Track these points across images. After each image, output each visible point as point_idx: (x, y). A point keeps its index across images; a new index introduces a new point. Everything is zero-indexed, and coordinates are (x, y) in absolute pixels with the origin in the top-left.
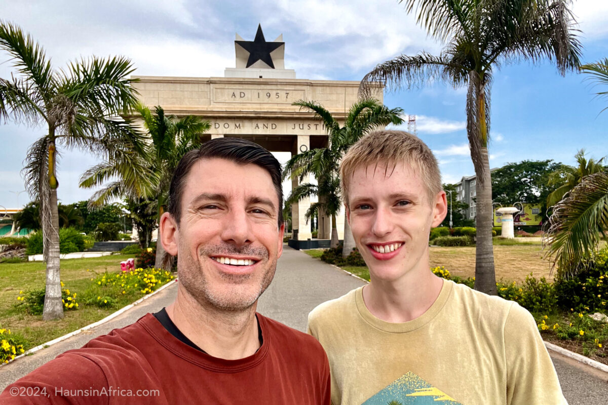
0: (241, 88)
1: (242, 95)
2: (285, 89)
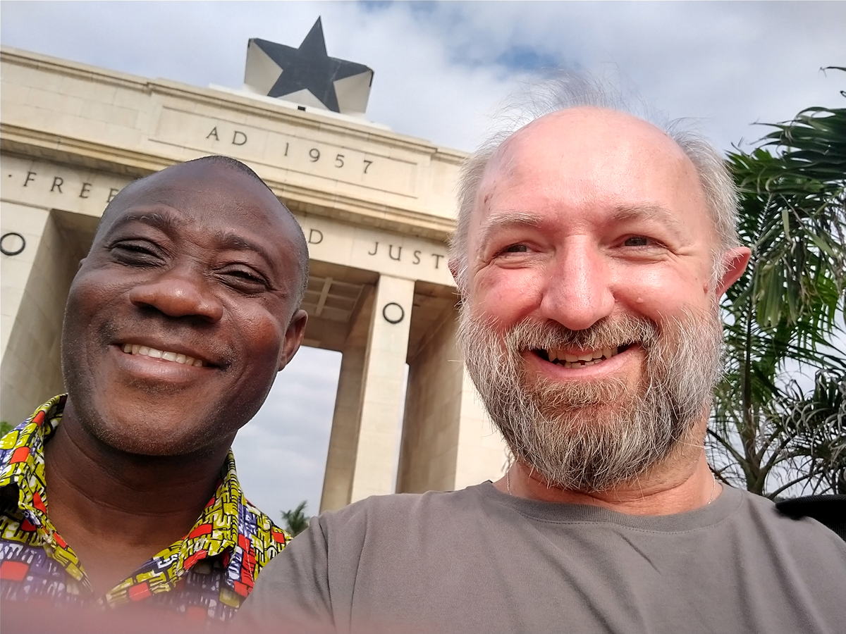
0: (242, 121)
1: (240, 139)
2: (365, 149)
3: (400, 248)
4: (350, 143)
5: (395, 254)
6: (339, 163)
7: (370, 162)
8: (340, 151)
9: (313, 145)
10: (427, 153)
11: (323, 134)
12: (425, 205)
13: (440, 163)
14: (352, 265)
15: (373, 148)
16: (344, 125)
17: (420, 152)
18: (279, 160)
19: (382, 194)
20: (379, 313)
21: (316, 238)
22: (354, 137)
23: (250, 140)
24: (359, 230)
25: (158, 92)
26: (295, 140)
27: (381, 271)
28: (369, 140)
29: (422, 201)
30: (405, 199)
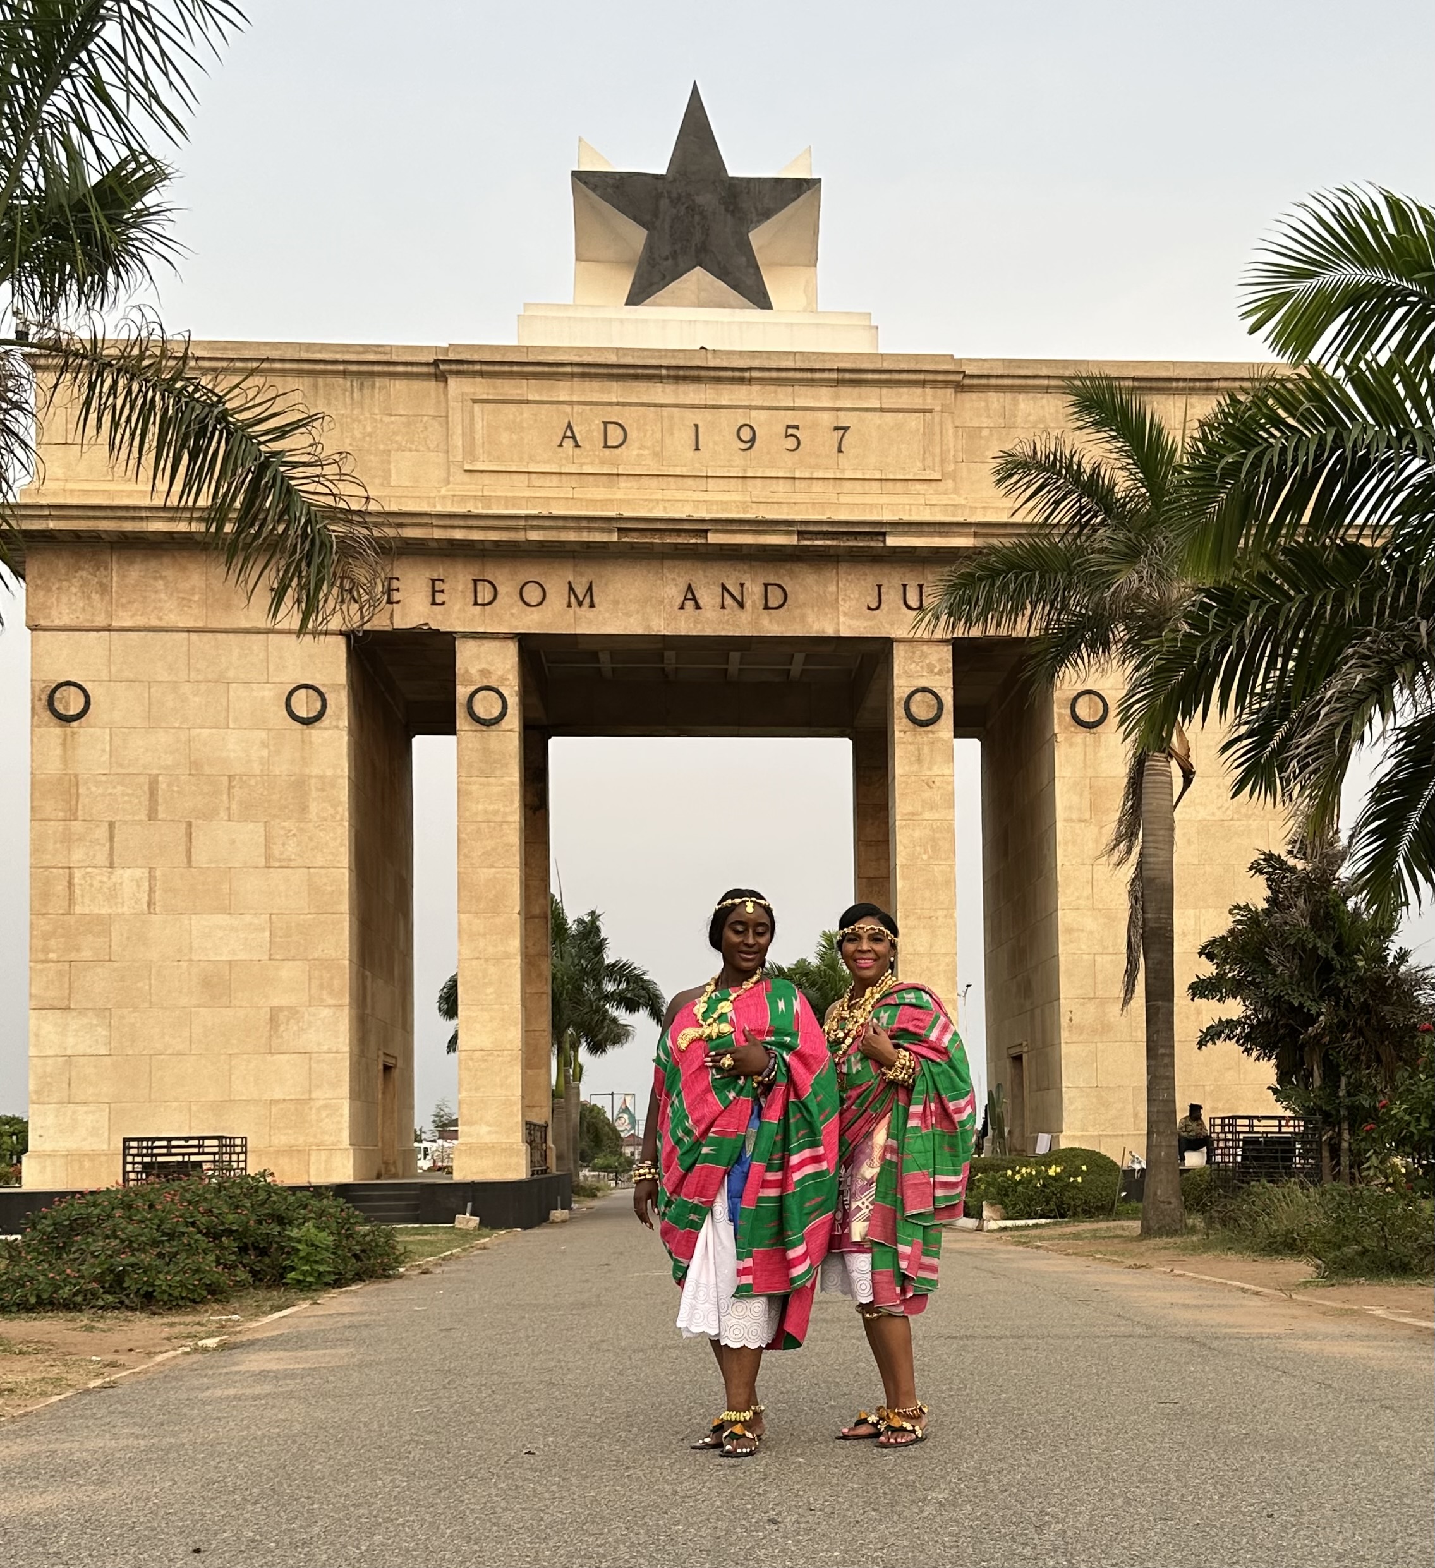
0: (606, 397)
1: (615, 435)
2: (835, 401)
3: (920, 587)
4: (805, 397)
5: (913, 602)
6: (791, 443)
7: (846, 429)
8: (790, 418)
9: (740, 418)
10: (946, 384)
11: (755, 388)
12: (956, 491)
13: (974, 396)
14: (842, 635)
15: (848, 397)
16: (790, 364)
17: (934, 384)
18: (684, 460)
19: (876, 486)
20: (899, 711)
21: (775, 598)
22: (812, 382)
23: (632, 434)
24: (843, 568)
25: (458, 373)
26: (708, 415)
27: (893, 636)
28: (839, 382)
29: (949, 484)
30: (918, 486)
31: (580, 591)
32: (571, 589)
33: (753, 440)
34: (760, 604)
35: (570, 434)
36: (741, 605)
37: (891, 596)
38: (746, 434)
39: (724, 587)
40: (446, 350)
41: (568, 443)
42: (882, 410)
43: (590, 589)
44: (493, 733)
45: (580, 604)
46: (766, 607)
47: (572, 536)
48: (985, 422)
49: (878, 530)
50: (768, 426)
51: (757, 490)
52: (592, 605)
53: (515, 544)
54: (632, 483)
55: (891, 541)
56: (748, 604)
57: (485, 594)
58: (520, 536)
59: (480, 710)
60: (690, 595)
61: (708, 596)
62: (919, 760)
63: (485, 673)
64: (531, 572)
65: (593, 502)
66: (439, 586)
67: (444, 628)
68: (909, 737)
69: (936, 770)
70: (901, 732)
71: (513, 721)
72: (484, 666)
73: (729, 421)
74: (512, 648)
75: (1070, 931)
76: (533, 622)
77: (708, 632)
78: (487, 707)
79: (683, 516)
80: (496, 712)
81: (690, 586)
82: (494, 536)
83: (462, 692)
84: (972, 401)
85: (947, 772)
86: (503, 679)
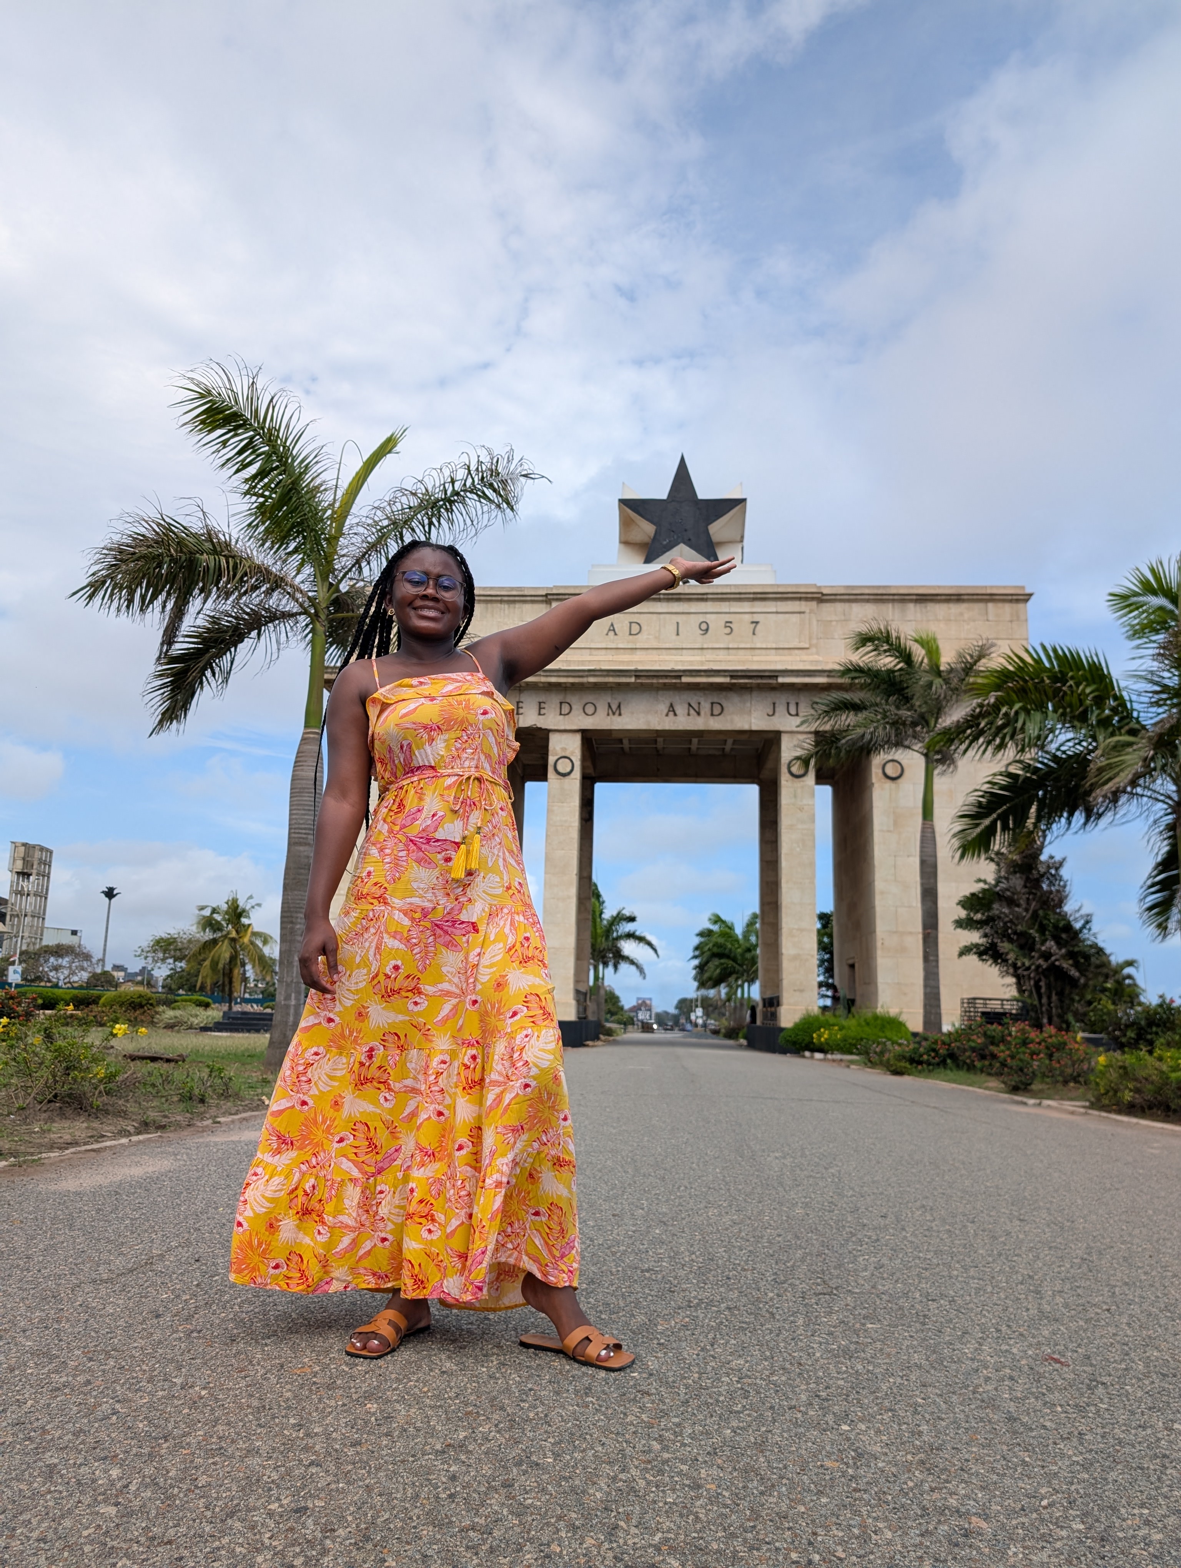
3: (797, 704)
4: (736, 607)
5: (793, 712)
6: (728, 630)
7: (757, 623)
8: (728, 618)
9: (701, 618)
10: (813, 599)
11: (709, 604)
12: (818, 653)
13: (828, 605)
14: (754, 728)
15: (759, 606)
16: (728, 591)
17: (806, 599)
18: (672, 641)
19: (773, 651)
20: (784, 770)
21: (717, 709)
22: (740, 600)
23: (644, 628)
24: (755, 694)
25: (557, 600)
26: (684, 616)
27: (781, 729)
28: (754, 599)
29: (814, 650)
30: (796, 651)
31: (614, 707)
32: (610, 706)
33: (707, 630)
34: (709, 713)
35: (612, 629)
36: (699, 714)
37: (781, 709)
38: (704, 626)
39: (690, 705)
40: (551, 589)
41: (612, 633)
42: (777, 613)
43: (619, 706)
44: (566, 780)
45: (614, 714)
46: (712, 715)
47: (611, 680)
48: (834, 618)
49: (774, 674)
50: (716, 623)
51: (709, 655)
52: (620, 714)
53: (582, 684)
54: (644, 652)
55: (781, 680)
56: (702, 713)
57: (565, 709)
58: (584, 680)
59: (560, 768)
60: (672, 709)
61: (681, 710)
62: (795, 796)
63: (564, 749)
64: (590, 698)
65: (622, 662)
66: (543, 705)
67: (544, 727)
68: (789, 784)
69: (805, 802)
70: (785, 781)
71: (577, 774)
72: (563, 746)
73: (696, 620)
74: (578, 738)
75: (882, 893)
76: (589, 723)
77: (681, 728)
78: (564, 766)
79: (669, 668)
80: (568, 769)
81: (671, 705)
82: (571, 680)
83: (551, 759)
84: (827, 607)
85: (811, 803)
86: (573, 753)
